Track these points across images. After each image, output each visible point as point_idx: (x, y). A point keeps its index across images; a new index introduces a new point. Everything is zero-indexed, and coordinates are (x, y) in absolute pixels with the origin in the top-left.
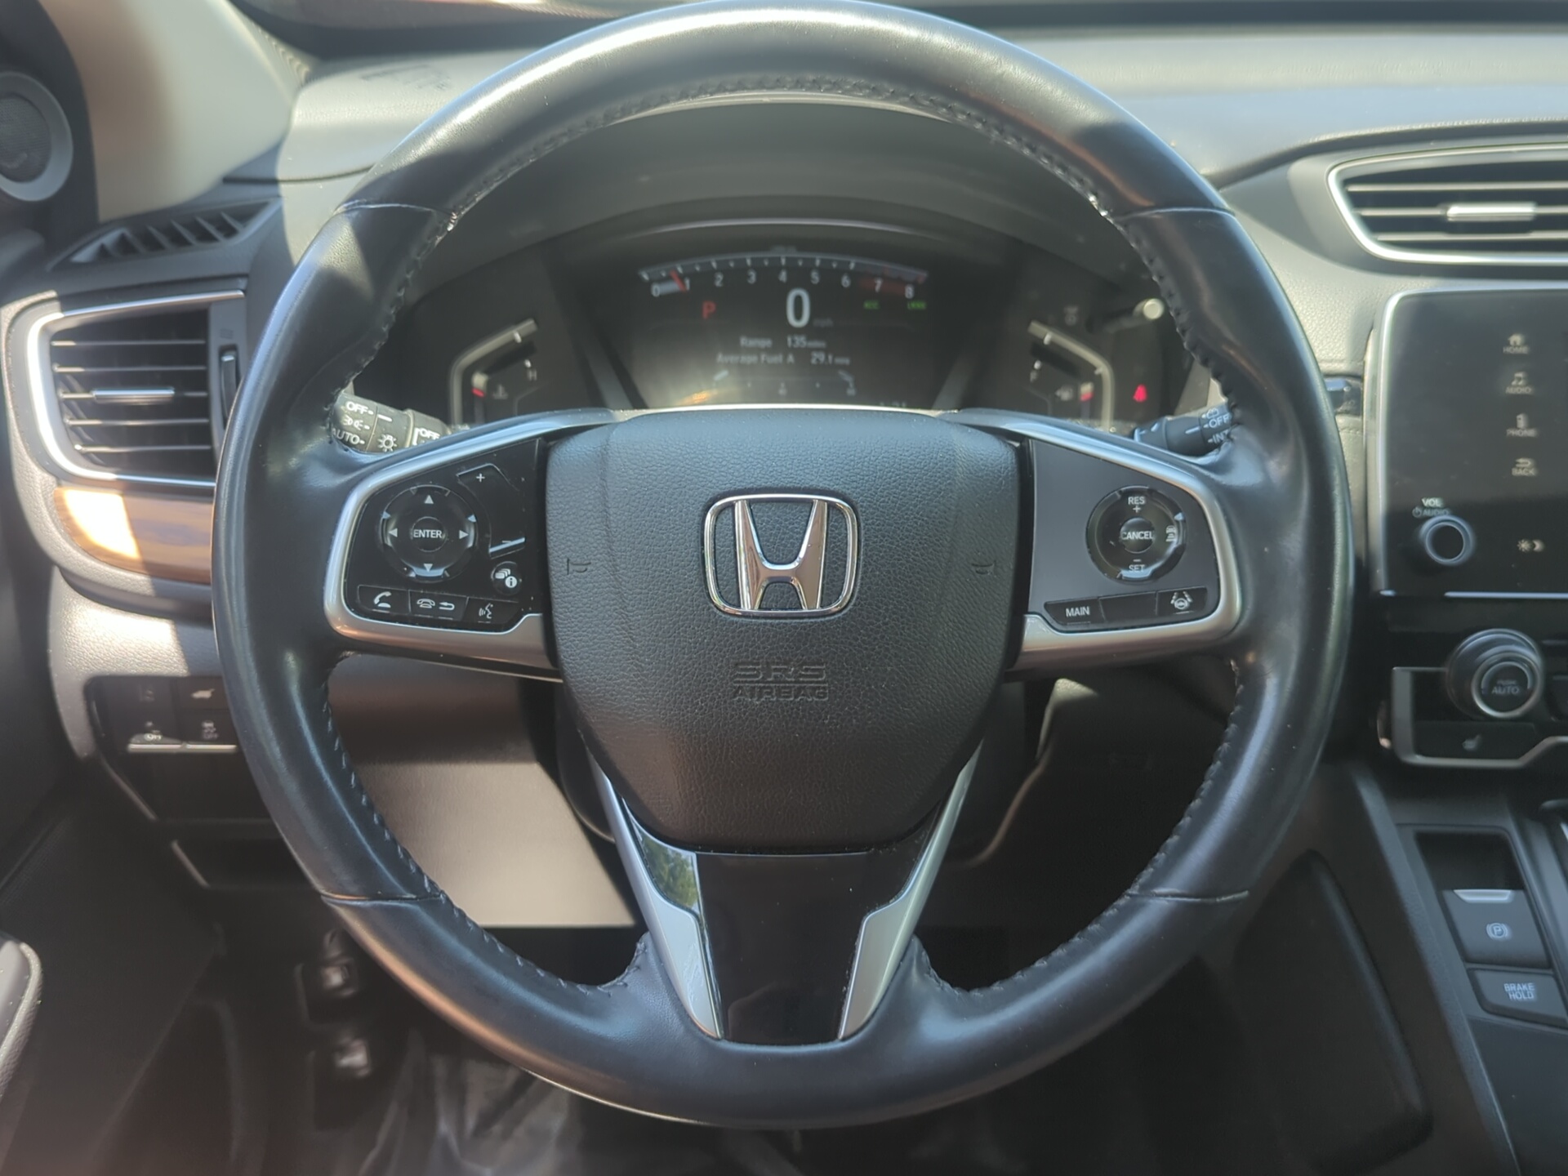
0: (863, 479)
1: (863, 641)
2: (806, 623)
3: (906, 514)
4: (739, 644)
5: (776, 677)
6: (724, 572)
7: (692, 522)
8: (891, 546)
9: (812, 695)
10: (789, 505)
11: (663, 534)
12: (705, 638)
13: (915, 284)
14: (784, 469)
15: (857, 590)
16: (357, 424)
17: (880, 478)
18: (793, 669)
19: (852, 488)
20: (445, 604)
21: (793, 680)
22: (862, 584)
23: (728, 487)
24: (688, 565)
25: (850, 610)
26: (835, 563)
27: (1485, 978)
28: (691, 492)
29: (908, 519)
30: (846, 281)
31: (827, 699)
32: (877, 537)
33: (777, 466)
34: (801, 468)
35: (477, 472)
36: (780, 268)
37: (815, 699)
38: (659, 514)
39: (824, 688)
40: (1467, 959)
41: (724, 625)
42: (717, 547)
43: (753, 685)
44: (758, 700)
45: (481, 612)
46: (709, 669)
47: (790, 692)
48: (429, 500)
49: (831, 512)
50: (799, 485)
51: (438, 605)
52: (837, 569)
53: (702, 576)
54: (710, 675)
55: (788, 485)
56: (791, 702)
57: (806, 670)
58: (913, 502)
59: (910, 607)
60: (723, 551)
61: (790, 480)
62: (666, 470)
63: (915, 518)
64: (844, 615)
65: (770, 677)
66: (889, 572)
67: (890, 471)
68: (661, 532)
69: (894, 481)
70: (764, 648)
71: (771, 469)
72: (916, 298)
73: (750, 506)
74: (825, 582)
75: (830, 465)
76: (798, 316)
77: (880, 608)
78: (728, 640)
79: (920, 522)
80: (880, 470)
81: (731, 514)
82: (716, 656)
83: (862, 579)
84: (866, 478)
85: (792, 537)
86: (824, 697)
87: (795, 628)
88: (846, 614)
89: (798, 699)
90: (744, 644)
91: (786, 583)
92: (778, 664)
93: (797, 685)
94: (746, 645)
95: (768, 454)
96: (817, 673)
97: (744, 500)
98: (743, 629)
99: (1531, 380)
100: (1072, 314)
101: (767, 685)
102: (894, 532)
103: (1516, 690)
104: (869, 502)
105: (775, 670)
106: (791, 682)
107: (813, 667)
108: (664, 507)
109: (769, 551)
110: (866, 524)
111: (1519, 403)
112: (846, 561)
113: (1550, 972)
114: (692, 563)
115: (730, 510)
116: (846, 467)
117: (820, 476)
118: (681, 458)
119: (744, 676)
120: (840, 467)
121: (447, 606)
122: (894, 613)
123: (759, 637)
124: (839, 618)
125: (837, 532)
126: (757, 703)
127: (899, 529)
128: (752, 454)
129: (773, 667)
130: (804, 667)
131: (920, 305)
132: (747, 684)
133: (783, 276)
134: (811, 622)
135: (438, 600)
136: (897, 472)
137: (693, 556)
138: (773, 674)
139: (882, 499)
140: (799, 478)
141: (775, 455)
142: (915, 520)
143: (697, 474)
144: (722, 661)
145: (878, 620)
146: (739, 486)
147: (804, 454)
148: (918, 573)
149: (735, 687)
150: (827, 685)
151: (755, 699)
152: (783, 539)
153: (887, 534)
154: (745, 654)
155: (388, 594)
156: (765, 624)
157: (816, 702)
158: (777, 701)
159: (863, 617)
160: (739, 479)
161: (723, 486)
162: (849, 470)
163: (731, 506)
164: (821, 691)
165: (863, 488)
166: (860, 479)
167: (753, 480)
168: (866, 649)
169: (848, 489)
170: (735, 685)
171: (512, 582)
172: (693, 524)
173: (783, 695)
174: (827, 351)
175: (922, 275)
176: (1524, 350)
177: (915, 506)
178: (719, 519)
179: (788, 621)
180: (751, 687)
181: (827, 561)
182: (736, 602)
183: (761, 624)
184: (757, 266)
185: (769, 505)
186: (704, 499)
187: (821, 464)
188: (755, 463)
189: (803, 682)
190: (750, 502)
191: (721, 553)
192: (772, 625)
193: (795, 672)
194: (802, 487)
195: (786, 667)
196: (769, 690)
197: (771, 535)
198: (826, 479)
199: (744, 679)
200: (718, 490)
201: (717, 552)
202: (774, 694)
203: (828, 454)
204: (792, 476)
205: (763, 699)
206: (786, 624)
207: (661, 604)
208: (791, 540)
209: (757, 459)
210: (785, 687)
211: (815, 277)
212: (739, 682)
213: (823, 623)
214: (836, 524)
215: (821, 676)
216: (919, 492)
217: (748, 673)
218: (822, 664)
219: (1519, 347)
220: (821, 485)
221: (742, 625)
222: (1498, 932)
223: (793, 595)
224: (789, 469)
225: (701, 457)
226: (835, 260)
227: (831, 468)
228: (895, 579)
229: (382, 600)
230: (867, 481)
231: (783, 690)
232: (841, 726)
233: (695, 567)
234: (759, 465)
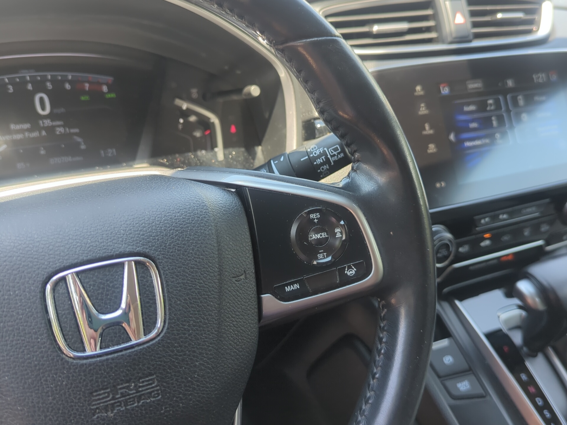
0: (155, 239)
1: (178, 351)
2: (136, 351)
3: (189, 257)
4: (91, 378)
5: (122, 393)
6: (68, 329)
7: (35, 298)
8: (183, 281)
9: (149, 397)
10: (107, 269)
11: (13, 311)
12: (63, 381)
13: (107, 84)
14: (97, 243)
15: (167, 318)
17: (166, 235)
18: (133, 384)
19: (149, 247)
21: (135, 391)
22: (170, 313)
23: (58, 265)
24: (39, 331)
25: (165, 333)
26: (148, 302)
27: (449, 383)
28: (30, 275)
29: (190, 260)
30: (68, 86)
31: (160, 397)
32: (173, 278)
33: (92, 242)
34: (109, 240)
37: (152, 399)
38: (6, 297)
39: (157, 390)
40: (439, 377)
41: (76, 368)
42: (59, 312)
43: (106, 404)
44: (112, 413)
46: (71, 402)
47: (134, 401)
49: (138, 267)
50: (111, 254)
52: (150, 306)
53: (52, 337)
54: (72, 406)
55: (104, 255)
56: (136, 407)
57: (143, 382)
58: (191, 248)
59: (204, 319)
60: (64, 314)
61: (104, 251)
62: (5, 261)
63: (195, 258)
64: (162, 337)
65: (118, 394)
66: (185, 300)
67: (171, 229)
68: (10, 310)
69: (176, 236)
70: (110, 376)
71: (88, 246)
72: (110, 91)
73: (78, 276)
74: (144, 317)
75: (130, 234)
76: (43, 108)
77: (184, 325)
78: (81, 379)
79: (198, 260)
80: (165, 230)
81: (64, 285)
82: (75, 392)
83: (169, 309)
84: (157, 238)
85: (114, 292)
86: (158, 396)
87: (129, 356)
88: (163, 336)
89: (140, 404)
90: (94, 378)
91: (118, 325)
92: (122, 384)
93: (138, 394)
94: (96, 378)
95: (83, 234)
96: (150, 382)
97: (72, 273)
98: (92, 367)
99: (428, 107)
100: (194, 93)
101: (116, 401)
102: (184, 271)
103: (445, 253)
104: (163, 254)
105: (121, 389)
106: (134, 393)
107: (147, 379)
108: (9, 291)
109: (100, 306)
110: (165, 271)
111: (425, 118)
112: (155, 300)
113: (471, 372)
114: (42, 329)
115: (63, 282)
116: (141, 233)
117: (125, 244)
118: (15, 249)
119: (99, 399)
120: (137, 234)
122: (194, 326)
123: (105, 370)
124: (159, 340)
125: (145, 280)
126: (112, 415)
127: (186, 268)
128: (71, 237)
129: (119, 387)
130: (141, 381)
131: (113, 95)
132: (101, 405)
133: (30, 87)
134: (141, 349)
136: (176, 229)
137: (41, 324)
138: (120, 391)
139: (171, 250)
140: (110, 248)
141: (88, 234)
142: (195, 259)
143: (31, 259)
144: (80, 394)
145: (184, 334)
146: (67, 263)
147: (109, 229)
148: (204, 294)
149: (93, 409)
150: (158, 388)
151: (109, 413)
152: (108, 295)
153: (179, 274)
154: (97, 384)
156: (107, 360)
157: (154, 401)
158: (126, 409)
159: (175, 335)
160: (66, 258)
161: (54, 266)
162: (143, 235)
163: (64, 279)
164: (156, 392)
165: (156, 246)
166: (153, 239)
167: (76, 256)
168: (180, 356)
169: (147, 249)
170: (92, 407)
172: (36, 300)
173: (129, 404)
174: (64, 126)
175: (110, 79)
176: (422, 93)
177: (193, 250)
178: (56, 291)
179: (124, 353)
180: (105, 405)
181: (143, 303)
182: (82, 349)
183: (104, 360)
184: (12, 82)
185: (92, 272)
186: (41, 279)
187: (124, 235)
188: (74, 243)
189: (142, 391)
190: (78, 273)
191: (62, 316)
192: (113, 359)
193: (135, 386)
194: (114, 254)
195: (127, 384)
196: (118, 404)
197: (98, 294)
198: (129, 245)
199: (98, 402)
200: (51, 269)
201: (60, 315)
202: (123, 405)
203: (125, 225)
204: (105, 247)
205: (115, 411)
206: (122, 355)
207: (23, 365)
208: (114, 294)
209: (76, 239)
210: (130, 398)
211: (49, 85)
212: (95, 405)
213: (148, 347)
214: (143, 275)
215: (154, 383)
216: (193, 240)
217: (101, 397)
218: (153, 375)
219: (420, 92)
220: (128, 249)
221: (90, 365)
222: (448, 360)
223: (123, 333)
224: (101, 243)
225: (31, 246)
226: (59, 75)
227: (131, 235)
228: (191, 303)
230: (158, 240)
231: (129, 401)
232: (173, 412)
233: (45, 332)
234: (78, 244)
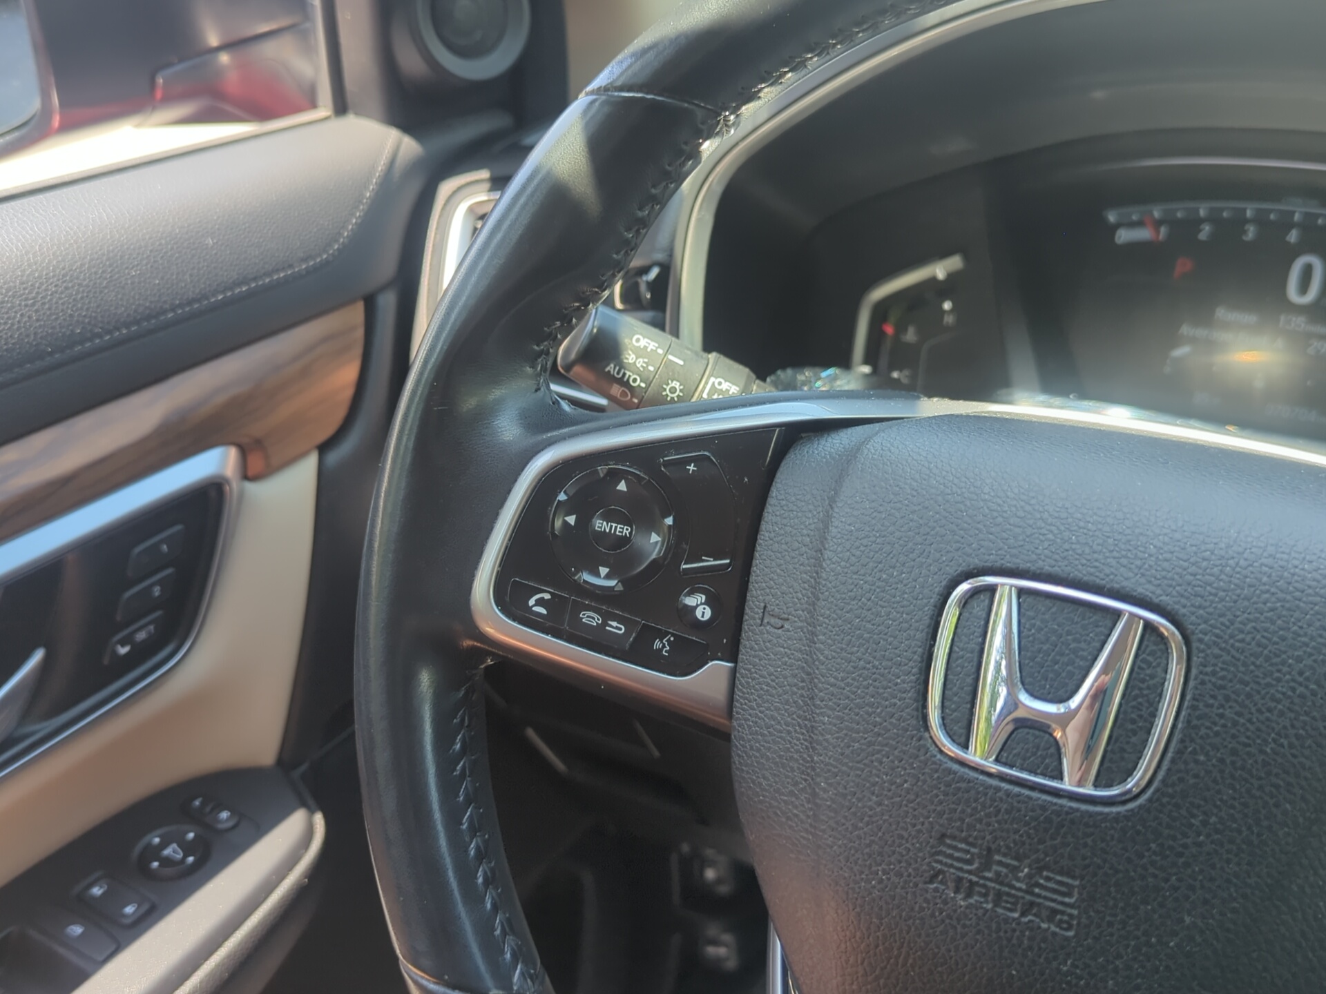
0: (1216, 595)
1: (1153, 863)
2: (1061, 806)
3: (1279, 671)
4: (953, 806)
5: (998, 874)
6: (955, 689)
7: (925, 601)
8: (1236, 718)
9: (1050, 919)
10: (1081, 609)
11: (883, 607)
12: (906, 781)
14: (1087, 550)
15: (1160, 776)
16: (640, 363)
17: (1247, 599)
18: (1026, 870)
19: (1193, 605)
20: (614, 624)
21: (1024, 887)
22: (1169, 770)
23: (991, 560)
24: (906, 665)
25: (1140, 807)
26: (1133, 722)
28: (938, 555)
29: (1279, 680)
31: (1071, 934)
32: (1214, 697)
33: (1078, 543)
34: (1115, 554)
35: (688, 461)
36: (1291, 226)
37: (1053, 928)
38: (884, 576)
39: (1071, 916)
41: (937, 771)
42: (956, 649)
43: (961, 874)
44: (964, 899)
45: (657, 645)
46: (902, 828)
47: (1015, 904)
48: (622, 486)
49: (1147, 636)
50: (1104, 582)
51: (605, 624)
52: (1135, 733)
53: (921, 687)
54: (901, 837)
55: (1085, 578)
56: (1014, 919)
57: (1048, 879)
58: (1296, 653)
59: (1249, 828)
60: (962, 657)
61: (1092, 570)
62: (913, 512)
63: (1293, 680)
64: (1127, 811)
65: (989, 870)
66: (1222, 761)
67: (1267, 591)
68: (880, 603)
69: (1272, 610)
70: (989, 824)
71: (1066, 546)
73: (1019, 597)
74: (1109, 748)
75: (1166, 560)
76: (1303, 289)
77: (1194, 816)
78: (937, 796)
79: (1300, 690)
80: (1250, 586)
81: (987, 602)
82: (916, 813)
83: (1173, 761)
84: (1222, 594)
85: (1072, 663)
86: (1067, 929)
87: (1043, 808)
88: (1132, 810)
89: (1025, 920)
90: (960, 809)
91: (1046, 732)
92: (1005, 855)
93: (1028, 897)
94: (963, 811)
95: (1070, 520)
96: (1063, 889)
97: (1011, 586)
98: (963, 785)
101: (982, 882)
102: (1249, 696)
104: (1217, 636)
105: (1000, 863)
106: (1019, 889)
107: (1059, 878)
108: (894, 567)
109: (1033, 675)
110: (1201, 673)
112: (1152, 724)
114: (911, 664)
116: (1193, 569)
117: (1143, 575)
118: (940, 498)
119: (951, 856)
120: (1180, 567)
121: (616, 628)
122: (1217, 831)
123: (984, 807)
124: (1118, 813)
125: (1148, 672)
126: (962, 903)
127: (1259, 692)
128: (1046, 515)
129: (997, 858)
130: (1045, 873)
132: (952, 870)
133: (1293, 236)
134: (1071, 808)
135: (607, 617)
136: (1281, 595)
137: (915, 653)
138: (995, 867)
139: (1241, 636)
140: (1107, 571)
141: (1082, 524)
142: (1292, 684)
143: (955, 528)
144: (923, 824)
145: (1185, 835)
146: (1009, 563)
147: (1128, 531)
148: (1277, 775)
149: (933, 868)
150: (1075, 912)
151: (960, 896)
152: (1057, 663)
153: (1233, 696)
154: (958, 824)
155: (547, 596)
156: (998, 789)
157: (1054, 934)
158: (993, 910)
159: (1160, 824)
160: (1014, 551)
161: (987, 557)
162: (1194, 575)
163: (992, 589)
164: (1066, 918)
165: (1211, 610)
166: (1211, 594)
167: (1034, 557)
168: (1155, 876)
169: (1184, 607)
170: (935, 865)
171: (704, 613)
172: (926, 605)
173: (1003, 904)
177: (1299, 660)
178: (968, 606)
179: (1035, 795)
180: (958, 877)
181: (1121, 716)
182: (962, 739)
183: (991, 786)
184: (1260, 219)
185: (1048, 602)
186: (953, 572)
187: (1150, 555)
188: (1044, 531)
189: (1039, 896)
190: (1021, 592)
191: (957, 660)
192: (1008, 794)
193: (1029, 876)
194: (1108, 586)
195: (1015, 863)
196: (984, 891)
197: (1039, 651)
198: (1150, 582)
199: (949, 861)
200: (976, 561)
201: (954, 655)
202: (990, 898)
203: (1167, 539)
204: (1097, 564)
205: (972, 901)
206: (1030, 798)
207: (857, 710)
208: (1069, 668)
209: (1051, 524)
210: (1008, 894)
212: (940, 862)
213: (1091, 815)
214: (1150, 658)
215: (1069, 895)
216: (1312, 638)
217: (957, 854)
218: (1074, 877)
220: (1141, 590)
221: (962, 779)
223: (1052, 755)
224: (1094, 552)
225: (968, 503)
227: (1166, 565)
228: (1232, 777)
229: (539, 603)
230: (1222, 600)
231: (1005, 898)
232: (1087, 984)
233: (915, 670)
234: (1050, 536)
